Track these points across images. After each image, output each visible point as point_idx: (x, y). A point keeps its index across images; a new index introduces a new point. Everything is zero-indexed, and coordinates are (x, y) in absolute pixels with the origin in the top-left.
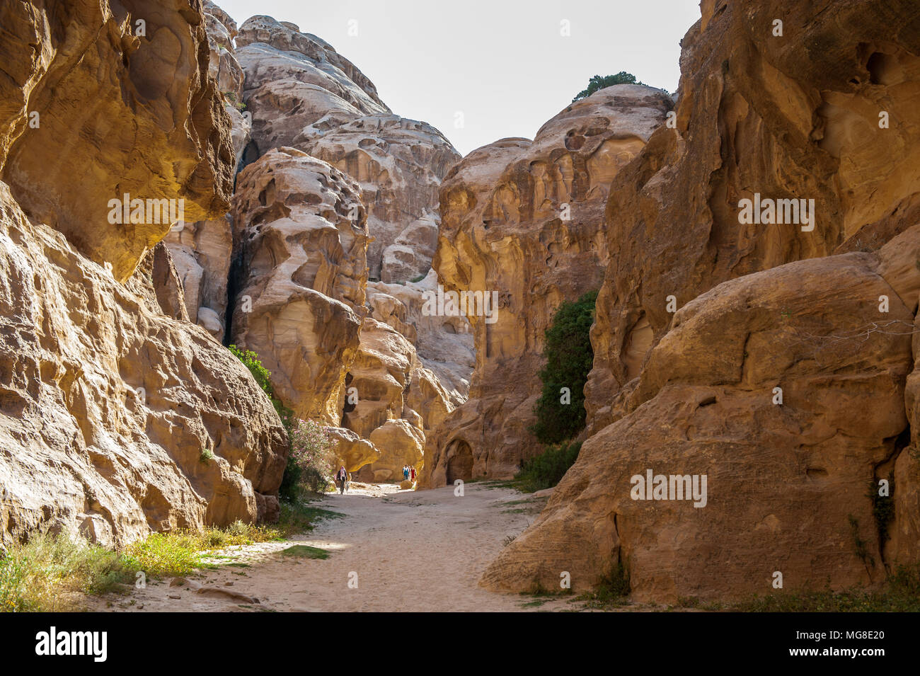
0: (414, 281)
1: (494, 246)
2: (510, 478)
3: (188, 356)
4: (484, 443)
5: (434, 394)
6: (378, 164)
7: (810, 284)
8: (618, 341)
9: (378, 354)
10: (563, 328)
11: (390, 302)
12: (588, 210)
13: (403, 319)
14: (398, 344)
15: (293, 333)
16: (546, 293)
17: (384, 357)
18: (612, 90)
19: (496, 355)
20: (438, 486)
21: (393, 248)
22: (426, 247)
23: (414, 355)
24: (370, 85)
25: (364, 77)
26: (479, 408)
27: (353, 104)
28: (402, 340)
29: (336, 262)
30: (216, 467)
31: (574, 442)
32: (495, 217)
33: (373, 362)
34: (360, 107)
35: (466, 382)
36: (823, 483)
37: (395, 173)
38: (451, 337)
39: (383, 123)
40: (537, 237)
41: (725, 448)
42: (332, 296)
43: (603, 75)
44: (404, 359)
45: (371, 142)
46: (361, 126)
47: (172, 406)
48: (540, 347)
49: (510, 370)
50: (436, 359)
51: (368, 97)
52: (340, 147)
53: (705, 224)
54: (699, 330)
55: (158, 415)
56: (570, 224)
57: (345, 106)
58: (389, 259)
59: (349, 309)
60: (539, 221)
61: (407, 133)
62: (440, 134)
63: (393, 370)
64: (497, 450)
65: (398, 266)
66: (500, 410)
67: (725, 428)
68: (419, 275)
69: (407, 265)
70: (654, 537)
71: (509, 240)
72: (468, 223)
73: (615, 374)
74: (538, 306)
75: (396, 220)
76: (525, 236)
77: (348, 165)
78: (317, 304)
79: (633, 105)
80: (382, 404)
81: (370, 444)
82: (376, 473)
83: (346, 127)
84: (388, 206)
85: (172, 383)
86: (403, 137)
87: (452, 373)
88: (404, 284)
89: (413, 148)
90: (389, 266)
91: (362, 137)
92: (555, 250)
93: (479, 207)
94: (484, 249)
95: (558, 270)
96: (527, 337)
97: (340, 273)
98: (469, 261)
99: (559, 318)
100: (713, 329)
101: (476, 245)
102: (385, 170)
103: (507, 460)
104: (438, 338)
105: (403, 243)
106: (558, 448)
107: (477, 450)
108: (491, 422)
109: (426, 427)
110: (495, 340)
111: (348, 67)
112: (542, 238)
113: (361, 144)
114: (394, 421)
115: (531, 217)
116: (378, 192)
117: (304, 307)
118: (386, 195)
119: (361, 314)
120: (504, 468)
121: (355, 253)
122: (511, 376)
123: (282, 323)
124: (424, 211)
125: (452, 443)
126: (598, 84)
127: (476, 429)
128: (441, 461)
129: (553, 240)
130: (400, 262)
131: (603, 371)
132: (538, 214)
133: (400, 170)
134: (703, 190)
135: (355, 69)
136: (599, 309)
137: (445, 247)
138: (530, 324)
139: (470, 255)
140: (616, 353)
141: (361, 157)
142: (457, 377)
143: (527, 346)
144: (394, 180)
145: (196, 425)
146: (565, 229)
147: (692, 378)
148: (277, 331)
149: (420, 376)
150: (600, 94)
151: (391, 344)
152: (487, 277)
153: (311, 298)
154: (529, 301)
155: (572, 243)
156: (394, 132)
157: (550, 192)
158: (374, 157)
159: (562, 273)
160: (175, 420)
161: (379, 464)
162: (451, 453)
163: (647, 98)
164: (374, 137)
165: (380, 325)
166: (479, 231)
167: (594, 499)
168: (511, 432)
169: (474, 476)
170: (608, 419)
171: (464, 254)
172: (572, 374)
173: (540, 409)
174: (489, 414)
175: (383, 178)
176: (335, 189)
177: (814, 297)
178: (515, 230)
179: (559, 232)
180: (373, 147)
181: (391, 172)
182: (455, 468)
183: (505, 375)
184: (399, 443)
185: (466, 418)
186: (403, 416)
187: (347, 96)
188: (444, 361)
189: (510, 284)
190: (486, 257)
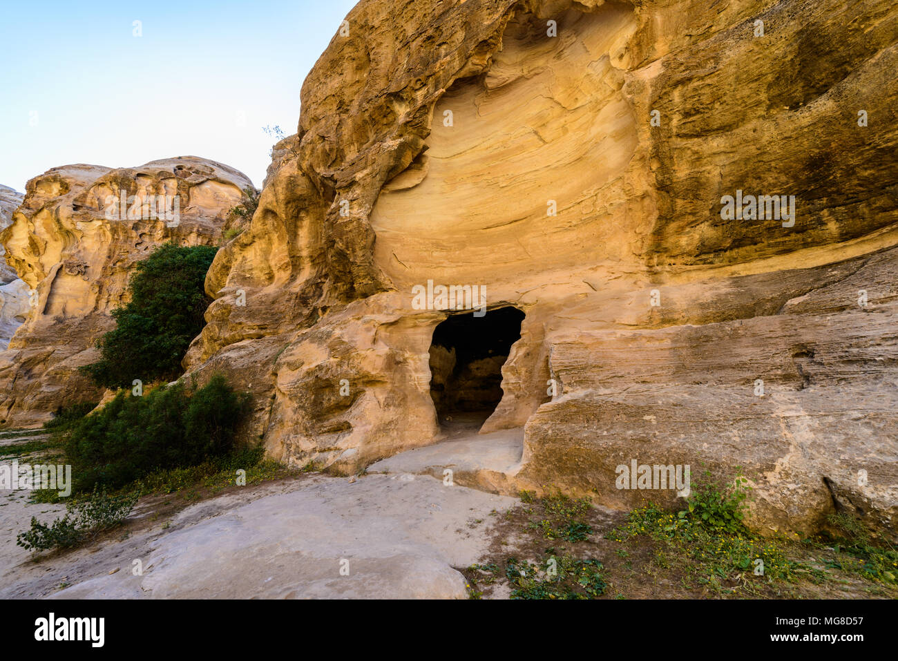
1: (80, 225)
2: (38, 426)
4: (13, 391)
12: (185, 218)
16: (130, 267)
19: (56, 313)
26: (16, 358)
32: (88, 204)
40: (130, 225)
48: (111, 310)
49: (69, 326)
64: (28, 398)
66: (44, 360)
71: (98, 223)
72: (54, 203)
74: (117, 277)
76: (117, 223)
92: (146, 239)
93: (72, 194)
94: (67, 225)
95: (146, 252)
96: (97, 300)
98: (47, 237)
101: (58, 221)
103: (39, 408)
110: (57, 300)
112: (135, 228)
122: (69, 330)
129: (146, 232)
137: (21, 223)
138: (104, 291)
139: (49, 230)
143: (96, 308)
146: (161, 225)
152: (64, 249)
154: (109, 272)
155: (165, 236)
166: (65, 211)
168: (54, 380)
171: (42, 230)
174: (28, 364)
179: (154, 227)
183: (62, 329)
189: (90, 258)
190: (68, 232)
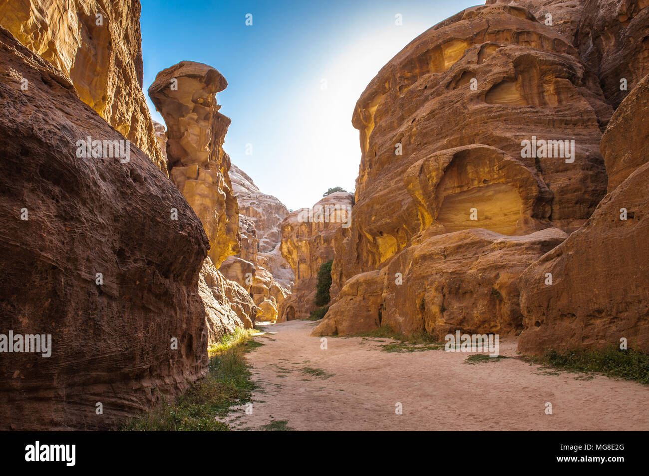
0: (270, 251)
1: (300, 244)
2: (308, 318)
3: (236, 290)
4: (299, 307)
5: (279, 291)
6: (256, 211)
7: (368, 278)
8: (338, 277)
9: (260, 278)
10: (323, 271)
11: (263, 259)
12: (329, 232)
13: (267, 265)
14: (266, 274)
15: (234, 273)
16: (317, 259)
17: (262, 279)
18: (335, 194)
19: (302, 278)
20: (284, 321)
21: (262, 240)
22: (274, 239)
23: (272, 277)
24: (251, 179)
25: (248, 177)
26: (297, 296)
27: (246, 188)
28: (268, 273)
29: (247, 249)
30: (245, 316)
31: (327, 306)
32: (300, 234)
33: (259, 281)
34: (248, 189)
35: (289, 286)
36: (371, 313)
37: (263, 214)
38: (283, 270)
39: (258, 196)
40: (313, 241)
41: (354, 308)
42: (246, 260)
43: (333, 188)
44: (269, 280)
45: (254, 203)
46: (250, 197)
47: (235, 302)
48: (316, 276)
49: (306, 283)
50: (279, 278)
51: (250, 184)
52: (243, 205)
53: (356, 254)
54: (350, 286)
55: (233, 304)
56: (324, 237)
57: (244, 190)
58: (261, 244)
59: (253, 264)
60: (314, 236)
61: (266, 199)
62: (277, 200)
63: (265, 283)
64: (303, 309)
65: (264, 246)
66: (303, 296)
67: (354, 304)
68: (272, 249)
69: (268, 246)
70: (342, 324)
71: (305, 241)
72: (291, 236)
73: (338, 287)
74: (314, 263)
75: (263, 230)
76: (310, 240)
77: (246, 211)
78: (242, 263)
79: (342, 199)
80: (262, 295)
81: (260, 308)
82: (261, 318)
83: (245, 198)
84: (261, 225)
85: (234, 297)
86: (265, 201)
87: (285, 283)
88: (267, 252)
89: (268, 205)
90: (261, 246)
91: (251, 201)
92: (319, 245)
93: (294, 231)
94: (297, 244)
95: (320, 251)
96: (311, 273)
97: (249, 252)
98: (292, 248)
99: (321, 268)
100: (352, 286)
101: (294, 244)
102: (259, 213)
103: (306, 312)
104: (279, 271)
105: (266, 238)
106: (323, 308)
107: (296, 309)
108: (300, 300)
109: (277, 302)
110: (301, 274)
111: (243, 174)
112: (315, 241)
113: (251, 204)
114: (266, 301)
115: (311, 234)
116: (257, 221)
117: (238, 264)
118: (260, 221)
119: (256, 265)
120: (305, 315)
121: (253, 245)
122: (306, 285)
123: (231, 270)
124: (273, 226)
125: (288, 307)
126: (331, 191)
127: (296, 302)
128: (284, 314)
129: (318, 242)
130: (265, 245)
131: (335, 285)
132: (313, 233)
133: (264, 213)
134: (355, 247)
135: (245, 174)
136: (333, 267)
137: (284, 243)
138: (312, 268)
139: (292, 246)
140: (338, 280)
141: (251, 208)
142: (286, 284)
143: (311, 276)
144: (262, 216)
145: (240, 306)
146: (322, 238)
147: (349, 295)
148: (229, 272)
149: (274, 285)
150: (331, 195)
151: (264, 274)
152: (298, 253)
153: (240, 261)
154: (311, 261)
155: (324, 243)
156: (262, 199)
157: (317, 226)
158: (255, 209)
159: (322, 252)
160: (236, 305)
161: (263, 316)
162: (288, 311)
163: (346, 197)
164: (255, 201)
165: (260, 268)
166: (295, 239)
167: (331, 318)
168: (307, 304)
169: (296, 318)
170: (335, 301)
171: (290, 246)
172: (326, 285)
173: (317, 296)
174: (300, 298)
175: (258, 216)
176: (246, 224)
177: (369, 280)
178: (306, 239)
179: (320, 239)
180: (255, 205)
181: (261, 214)
182: (289, 316)
183: (304, 285)
184: (268, 308)
185: (292, 299)
186: (269, 298)
187: (243, 185)
188: (281, 279)
189: (305, 255)
190: (297, 247)
